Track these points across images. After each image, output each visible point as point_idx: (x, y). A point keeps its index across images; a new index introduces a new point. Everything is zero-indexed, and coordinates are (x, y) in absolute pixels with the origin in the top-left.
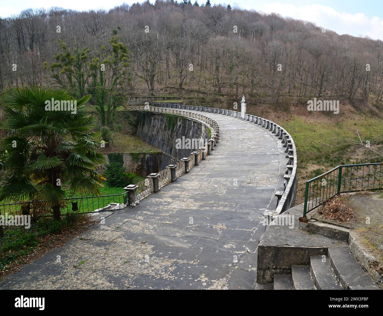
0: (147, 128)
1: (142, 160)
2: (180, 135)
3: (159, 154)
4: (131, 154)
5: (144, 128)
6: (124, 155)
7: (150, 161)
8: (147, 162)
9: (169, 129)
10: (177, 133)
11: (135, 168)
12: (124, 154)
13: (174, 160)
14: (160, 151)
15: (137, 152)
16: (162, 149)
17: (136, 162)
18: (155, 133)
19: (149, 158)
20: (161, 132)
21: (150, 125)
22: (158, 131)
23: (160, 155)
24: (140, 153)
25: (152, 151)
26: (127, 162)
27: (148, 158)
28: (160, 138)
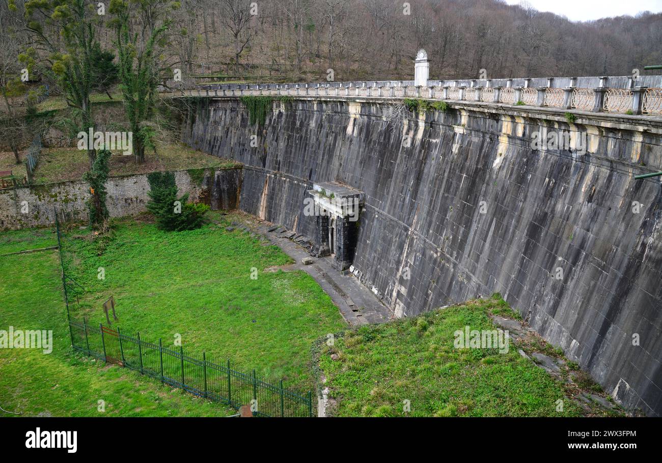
0: (201, 127)
1: (208, 181)
2: (283, 131)
3: (236, 168)
4: (189, 171)
5: (195, 128)
6: (176, 173)
7: (223, 181)
8: (218, 184)
9: (253, 124)
10: (274, 128)
11: (197, 196)
12: (176, 171)
13: (275, 175)
14: (237, 163)
15: (200, 168)
16: (241, 160)
17: (199, 185)
18: (220, 133)
19: (220, 178)
20: (233, 131)
21: (208, 120)
22: (228, 129)
23: (239, 171)
24: (204, 169)
25: (224, 165)
26: (183, 184)
27: (218, 177)
28: (234, 141)
